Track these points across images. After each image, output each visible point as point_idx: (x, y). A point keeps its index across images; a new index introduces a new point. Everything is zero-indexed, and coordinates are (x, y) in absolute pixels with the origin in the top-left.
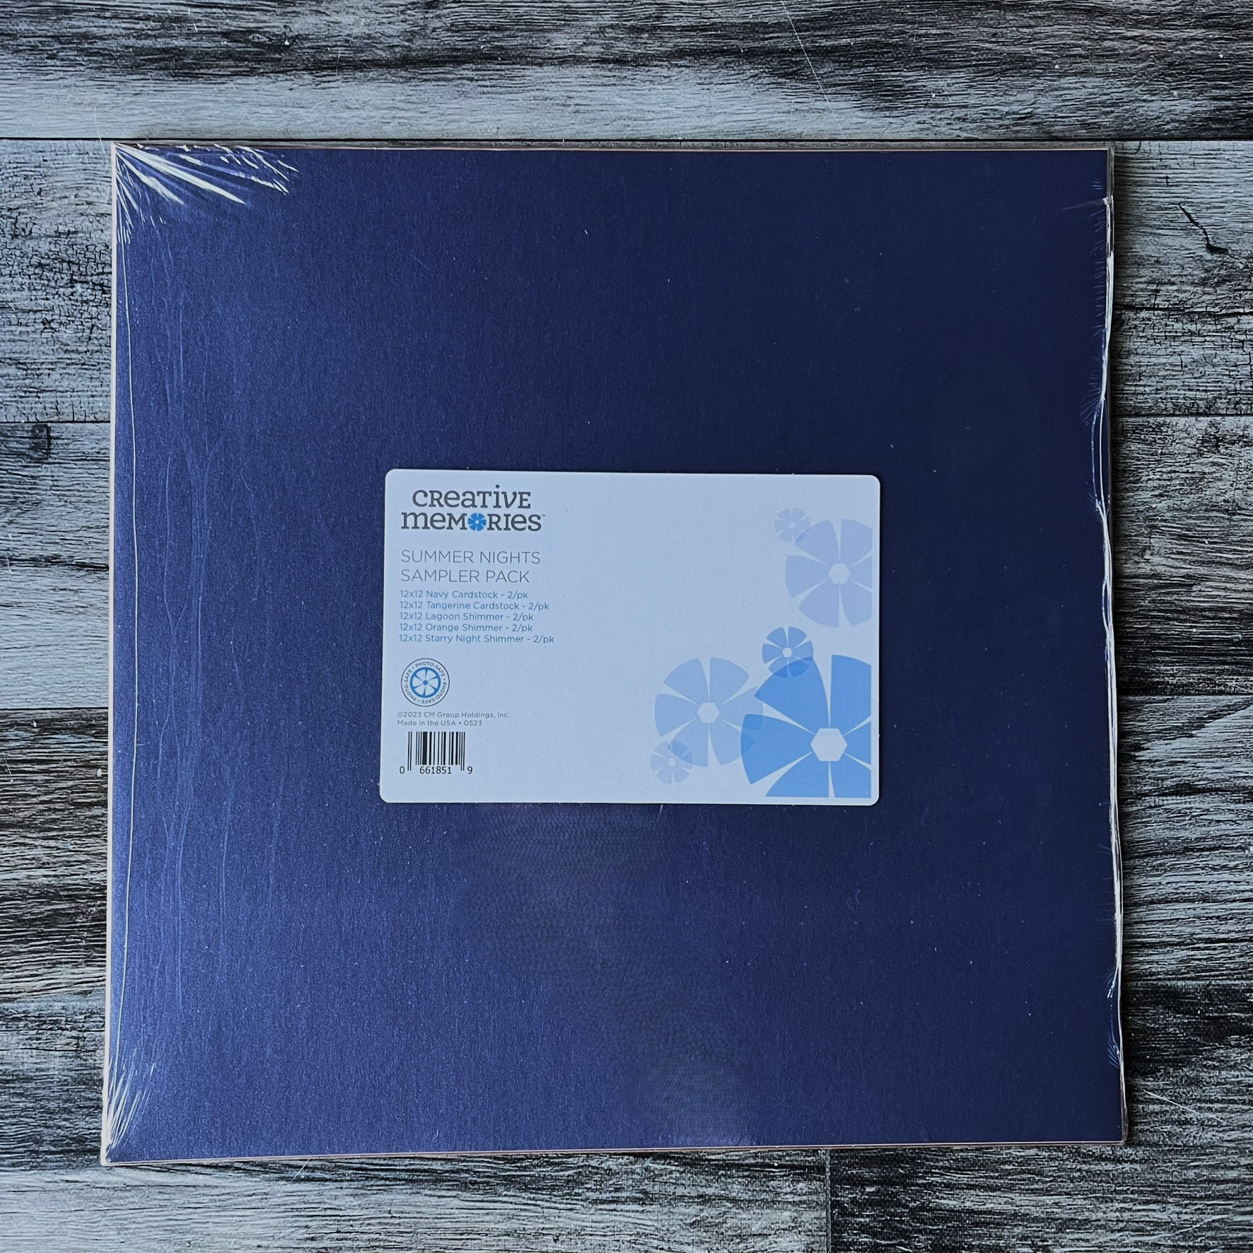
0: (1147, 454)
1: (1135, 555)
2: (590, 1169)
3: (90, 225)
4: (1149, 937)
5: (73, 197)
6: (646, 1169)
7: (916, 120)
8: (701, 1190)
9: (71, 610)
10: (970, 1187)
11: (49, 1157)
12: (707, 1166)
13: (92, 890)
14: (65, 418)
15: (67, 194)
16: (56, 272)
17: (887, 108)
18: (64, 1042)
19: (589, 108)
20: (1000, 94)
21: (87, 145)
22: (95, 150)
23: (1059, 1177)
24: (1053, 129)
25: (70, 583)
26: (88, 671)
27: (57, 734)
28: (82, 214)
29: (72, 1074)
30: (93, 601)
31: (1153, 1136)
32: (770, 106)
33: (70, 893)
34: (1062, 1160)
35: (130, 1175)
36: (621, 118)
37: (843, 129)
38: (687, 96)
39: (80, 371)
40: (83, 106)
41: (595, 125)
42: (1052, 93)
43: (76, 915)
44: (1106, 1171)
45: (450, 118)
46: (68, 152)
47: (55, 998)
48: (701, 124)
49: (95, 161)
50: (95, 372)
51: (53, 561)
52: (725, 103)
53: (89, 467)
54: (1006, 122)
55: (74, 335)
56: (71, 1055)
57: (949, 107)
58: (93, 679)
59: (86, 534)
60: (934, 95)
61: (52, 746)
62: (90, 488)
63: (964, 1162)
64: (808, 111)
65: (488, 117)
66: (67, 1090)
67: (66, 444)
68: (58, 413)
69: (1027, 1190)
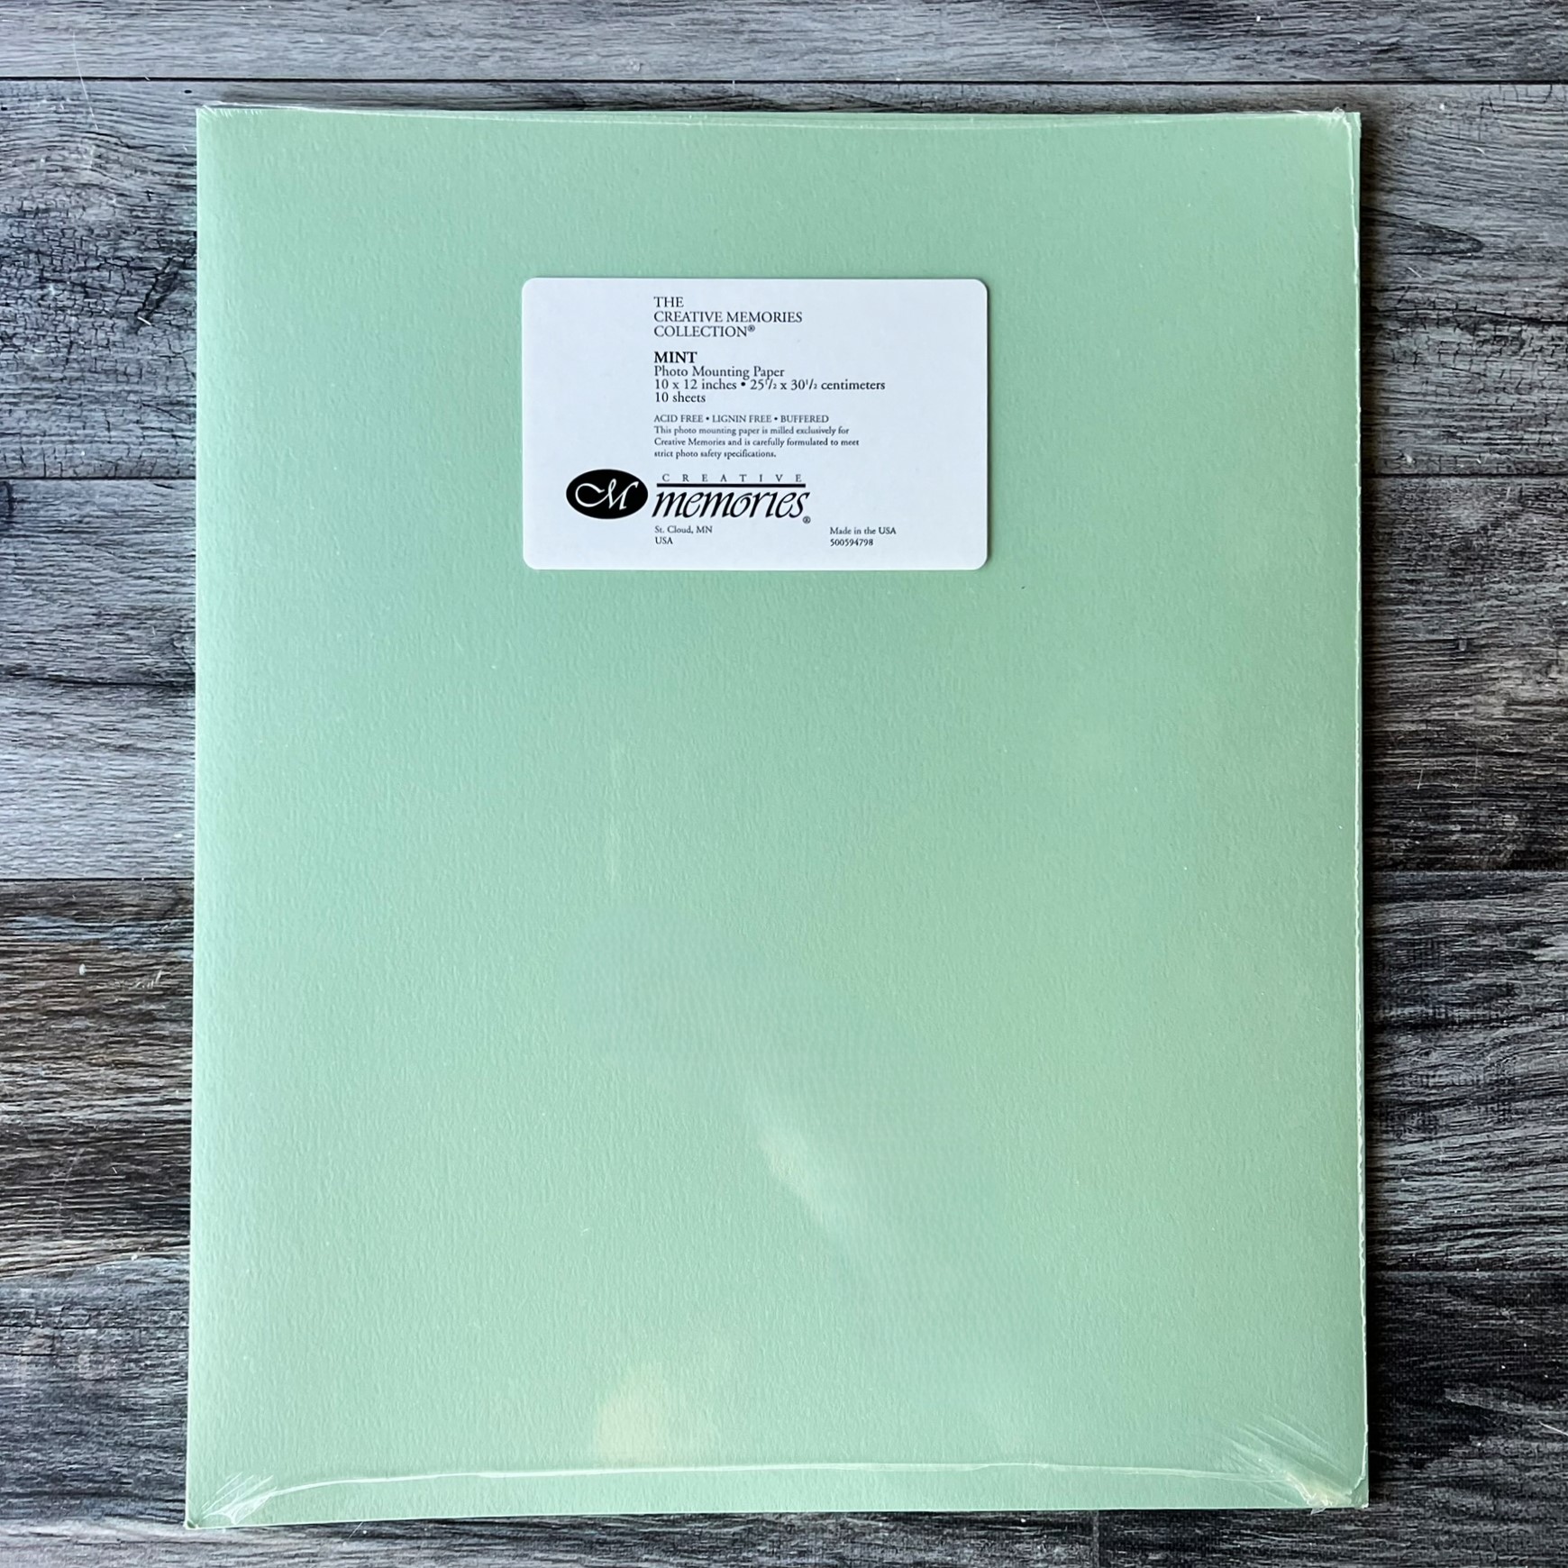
0: (1554, 530)
1: (1536, 672)
2: (764, 1525)
3: (65, 199)
4: (1549, 1208)
5: (43, 161)
6: (842, 1526)
7: (1234, 54)
8: (919, 1556)
9: (42, 743)
10: (1294, 1555)
11: (14, 1501)
12: (927, 1522)
13: (72, 1133)
14: (33, 473)
15: (35, 156)
16: (19, 267)
17: (1192, 37)
18: (33, 1342)
19: (768, 36)
20: (1354, 16)
21: (63, 86)
22: (75, 93)
23: (1420, 1541)
24: (1427, 67)
25: (41, 705)
26: (67, 828)
27: (23, 915)
28: (56, 186)
29: (46, 1386)
30: (72, 729)
31: (1552, 1485)
32: (1027, 33)
33: (42, 1136)
34: (1424, 1518)
35: (125, 1527)
36: (815, 50)
37: (1131, 67)
38: (908, 19)
39: (54, 407)
40: (56, 32)
41: (778, 60)
42: (1426, 16)
43: (49, 1167)
44: (1485, 1534)
45: (574, 49)
46: (36, 96)
47: (21, 1283)
48: (927, 59)
49: (74, 109)
50: (74, 408)
51: (17, 673)
52: (961, 30)
53: (67, 541)
54: (1361, 57)
55: (45, 356)
56: (43, 1361)
57: (1280, 35)
58: (73, 839)
59: (63, 636)
60: (1258, 18)
61: (16, 932)
62: (68, 572)
63: (1286, 1520)
64: (1079, 41)
65: (627, 49)
66: (39, 1410)
67: (36, 509)
68: (24, 466)
69: (1375, 1559)
